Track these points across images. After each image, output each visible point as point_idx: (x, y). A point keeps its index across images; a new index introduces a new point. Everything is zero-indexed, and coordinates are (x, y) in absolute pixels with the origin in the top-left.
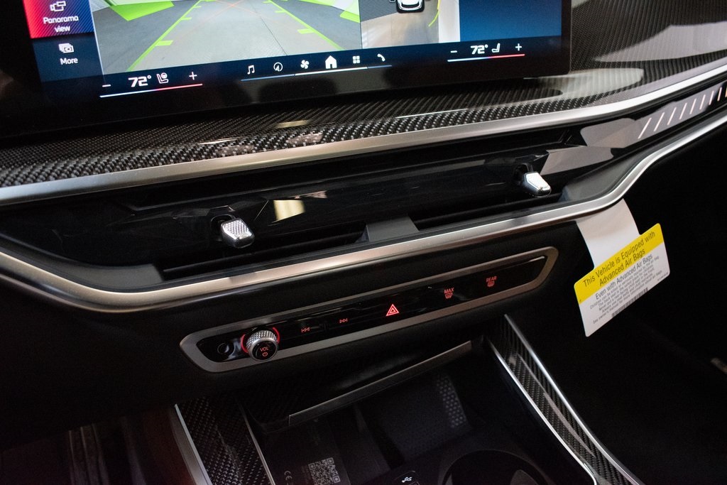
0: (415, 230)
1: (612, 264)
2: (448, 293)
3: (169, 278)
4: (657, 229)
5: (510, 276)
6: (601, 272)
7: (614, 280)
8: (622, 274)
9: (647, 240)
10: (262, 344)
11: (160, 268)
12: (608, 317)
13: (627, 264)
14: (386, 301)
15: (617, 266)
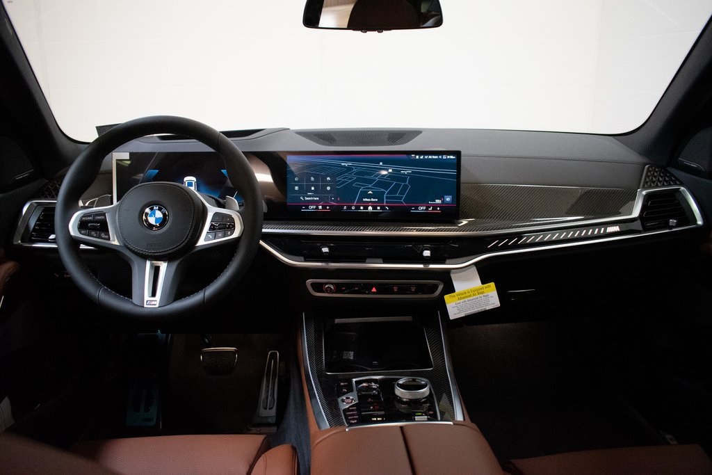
0: (382, 261)
1: (465, 293)
2: (396, 289)
3: (306, 261)
4: (492, 284)
5: (421, 289)
6: (459, 295)
7: (466, 299)
8: (471, 298)
9: (486, 288)
10: (328, 287)
11: (305, 258)
12: (462, 315)
13: (473, 295)
14: (371, 286)
15: (467, 294)
